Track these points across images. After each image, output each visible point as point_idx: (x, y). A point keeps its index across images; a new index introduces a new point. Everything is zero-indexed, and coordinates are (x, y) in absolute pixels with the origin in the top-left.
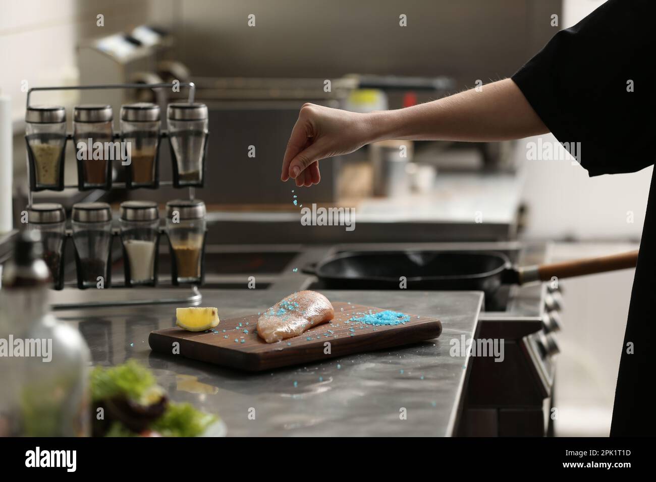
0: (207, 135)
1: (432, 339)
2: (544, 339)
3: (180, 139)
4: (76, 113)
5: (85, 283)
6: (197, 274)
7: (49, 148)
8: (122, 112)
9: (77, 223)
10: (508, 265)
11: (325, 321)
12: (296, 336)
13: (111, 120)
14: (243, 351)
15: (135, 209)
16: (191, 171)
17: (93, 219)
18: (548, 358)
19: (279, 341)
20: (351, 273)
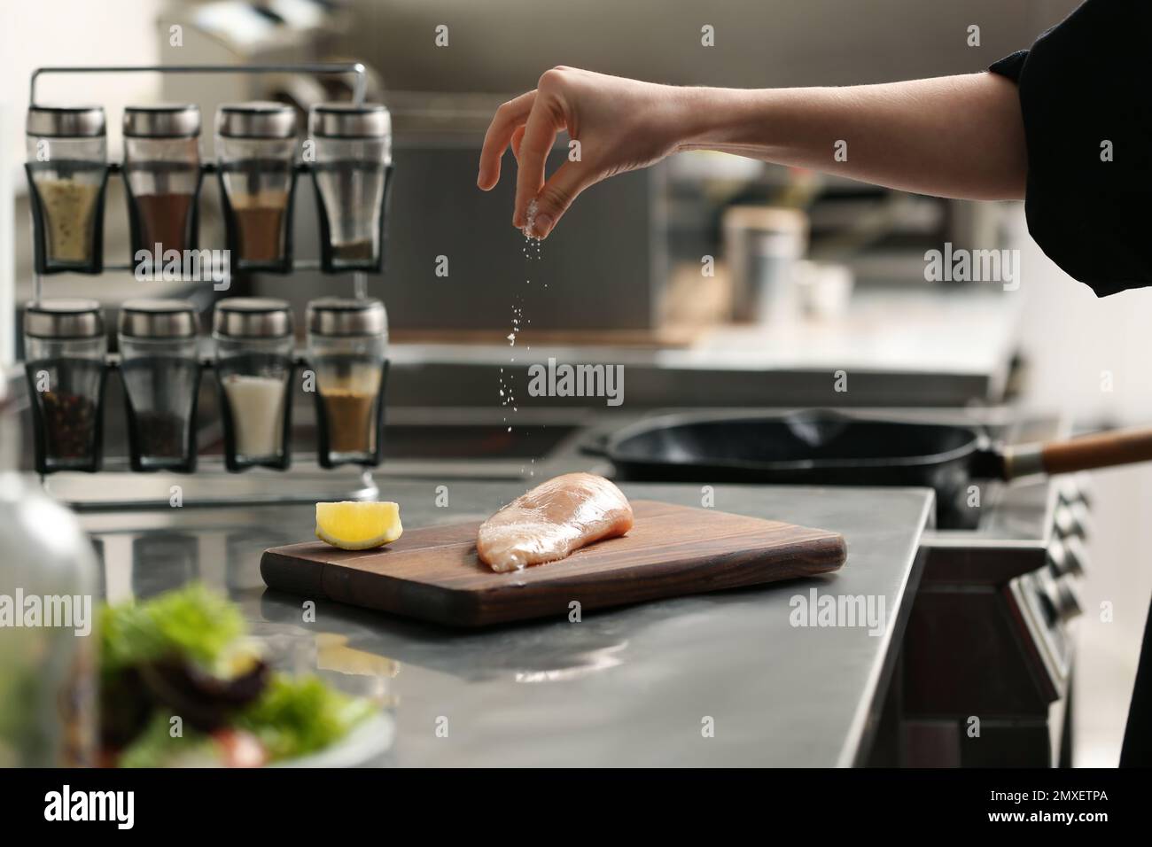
0: (389, 171)
1: (826, 571)
2: (1052, 589)
3: (337, 177)
4: (128, 119)
5: (145, 461)
6: (367, 446)
7: (72, 188)
8: (219, 119)
9: (129, 340)
10: (983, 443)
11: (615, 533)
12: (555, 560)
13: (196, 133)
14: (445, 586)
15: (246, 313)
16: (358, 238)
17: (160, 331)
18: (1059, 626)
19: (518, 569)
20: (677, 454)
